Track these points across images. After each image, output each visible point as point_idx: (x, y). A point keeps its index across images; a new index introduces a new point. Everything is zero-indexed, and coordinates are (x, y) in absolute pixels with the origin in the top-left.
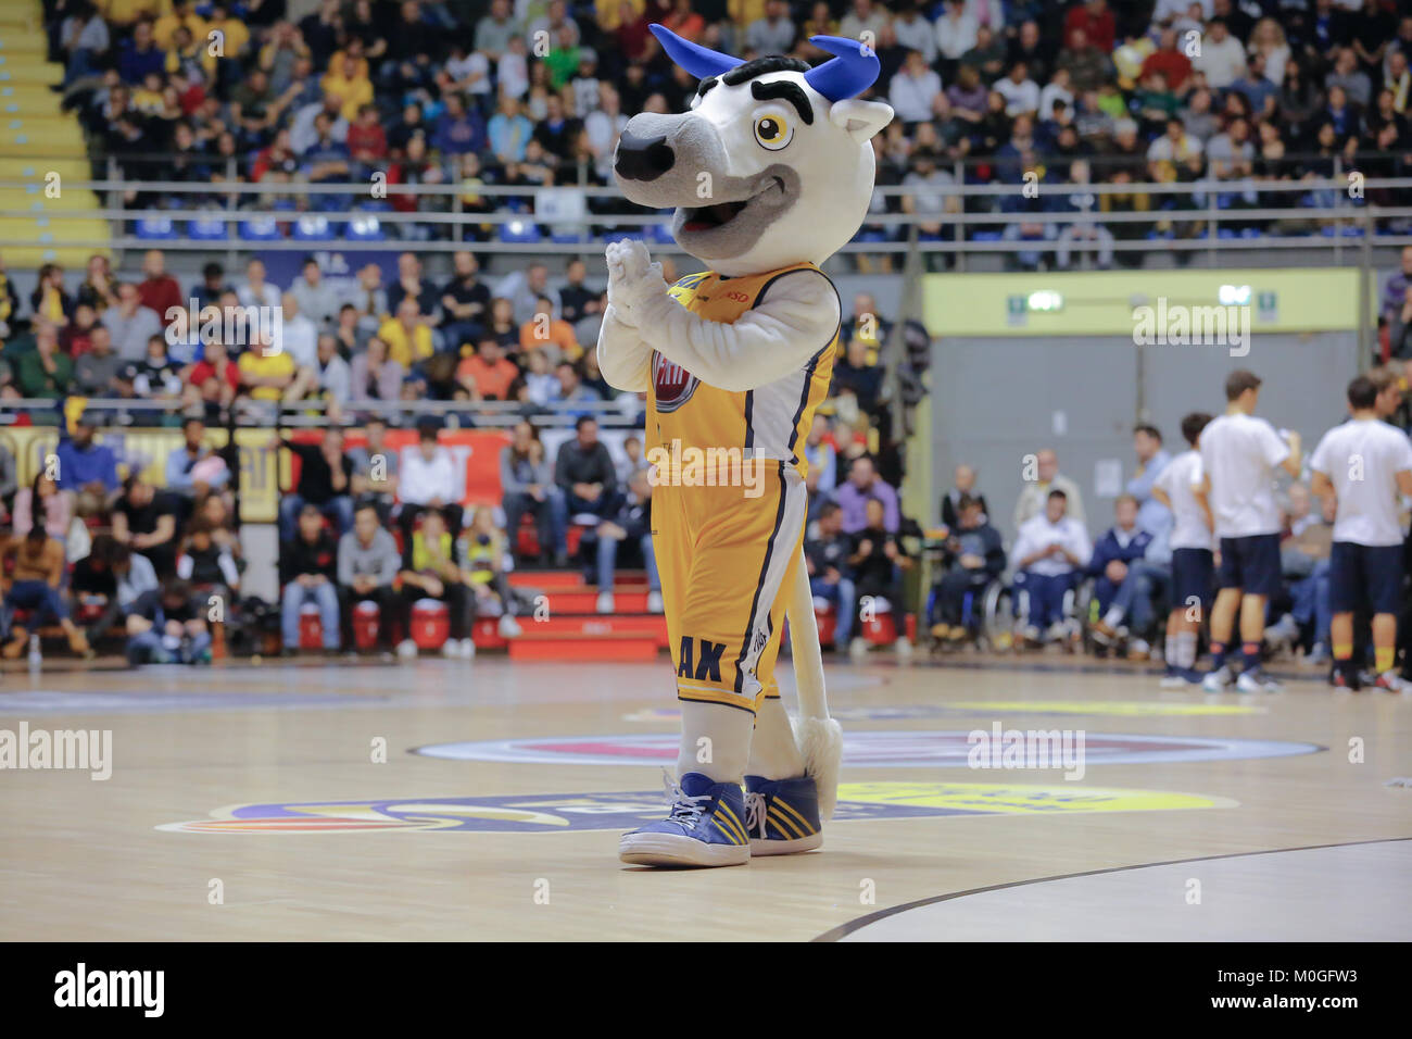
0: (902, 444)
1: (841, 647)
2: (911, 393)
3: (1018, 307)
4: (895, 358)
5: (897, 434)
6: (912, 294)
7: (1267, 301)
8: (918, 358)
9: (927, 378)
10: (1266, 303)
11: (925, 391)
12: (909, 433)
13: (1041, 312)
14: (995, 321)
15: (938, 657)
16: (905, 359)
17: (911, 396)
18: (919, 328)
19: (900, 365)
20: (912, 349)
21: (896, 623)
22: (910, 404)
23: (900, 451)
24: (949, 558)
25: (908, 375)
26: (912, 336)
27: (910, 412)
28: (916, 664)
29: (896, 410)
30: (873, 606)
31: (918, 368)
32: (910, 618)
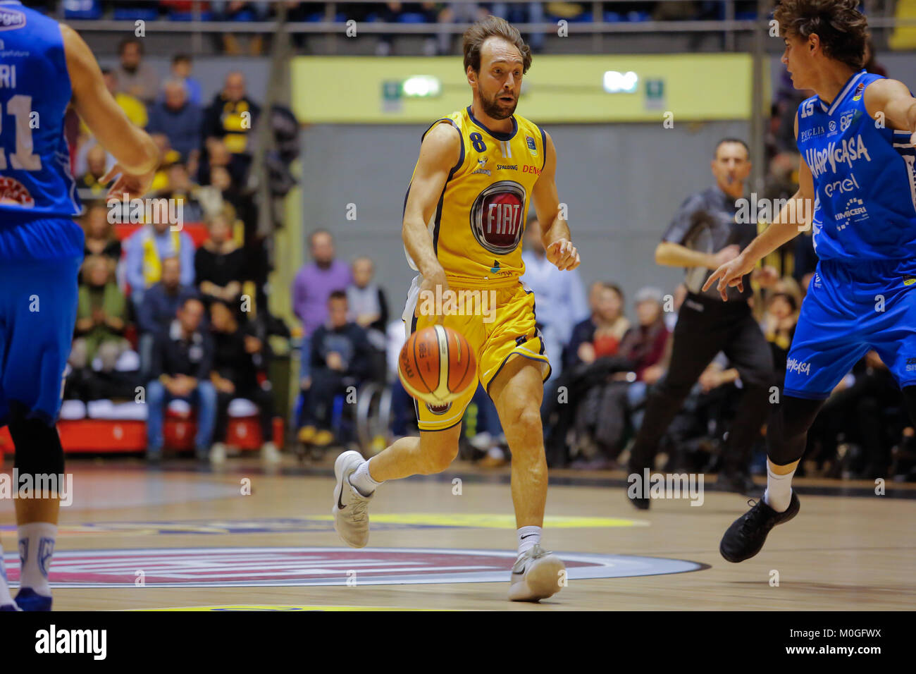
0: (270, 236)
1: (201, 454)
2: (280, 185)
3: (392, 93)
4: (261, 146)
5: (264, 226)
6: (281, 78)
7: (655, 88)
8: (287, 146)
9: (297, 168)
10: (654, 90)
11: (294, 182)
12: (278, 225)
13: (416, 98)
14: (370, 109)
15: (308, 463)
16: (273, 147)
17: (280, 186)
18: (287, 113)
19: (267, 153)
20: (281, 136)
21: (264, 427)
22: (279, 194)
23: (269, 244)
24: (317, 361)
25: (276, 165)
26: (280, 122)
27: (278, 204)
28: (285, 472)
29: (263, 201)
30: (241, 408)
31: (288, 156)
32: (278, 423)
